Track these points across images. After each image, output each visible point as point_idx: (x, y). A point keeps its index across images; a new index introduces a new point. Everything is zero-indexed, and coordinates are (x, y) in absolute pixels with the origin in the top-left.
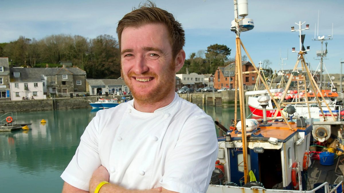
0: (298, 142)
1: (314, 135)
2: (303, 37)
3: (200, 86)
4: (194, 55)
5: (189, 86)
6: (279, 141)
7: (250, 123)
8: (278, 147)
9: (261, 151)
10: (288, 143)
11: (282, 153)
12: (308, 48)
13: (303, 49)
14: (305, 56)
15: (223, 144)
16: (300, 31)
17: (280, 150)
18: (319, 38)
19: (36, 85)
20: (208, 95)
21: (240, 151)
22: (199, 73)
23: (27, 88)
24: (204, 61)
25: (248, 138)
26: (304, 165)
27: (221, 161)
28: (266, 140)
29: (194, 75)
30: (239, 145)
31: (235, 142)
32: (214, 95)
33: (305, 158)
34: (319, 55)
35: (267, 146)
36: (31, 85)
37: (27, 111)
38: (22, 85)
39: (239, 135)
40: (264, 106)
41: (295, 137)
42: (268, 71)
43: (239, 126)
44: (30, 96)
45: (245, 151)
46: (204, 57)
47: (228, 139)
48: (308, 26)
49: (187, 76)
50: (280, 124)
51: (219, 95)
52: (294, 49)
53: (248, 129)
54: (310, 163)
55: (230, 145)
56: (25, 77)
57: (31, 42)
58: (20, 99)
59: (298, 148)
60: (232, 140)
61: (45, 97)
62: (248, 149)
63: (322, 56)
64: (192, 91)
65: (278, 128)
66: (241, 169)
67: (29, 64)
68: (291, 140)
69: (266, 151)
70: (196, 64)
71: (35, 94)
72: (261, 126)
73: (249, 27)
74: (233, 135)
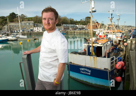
0: (108, 45)
1: (113, 43)
2: (112, 14)
3: (83, 28)
4: (81, 20)
5: (80, 28)
6: (102, 44)
7: (94, 39)
8: (101, 46)
9: (96, 47)
10: (104, 45)
11: (103, 47)
12: (113, 17)
13: (112, 18)
14: (112, 20)
15: (86, 44)
16: (111, 13)
17: (102, 47)
18: (118, 15)
19: (40, 28)
20: (85, 31)
21: (91, 46)
22: (83, 25)
23: (38, 29)
24: (84, 21)
25: (93, 43)
26: (109, 51)
27: (85, 49)
28: (98, 44)
29: (81, 25)
30: (90, 45)
31: (89, 44)
32: (87, 31)
33: (109, 49)
34: (117, 20)
35: (98, 45)
36: (39, 28)
37: (38, 35)
38: (36, 28)
39: (91, 42)
40: (99, 34)
41: (107, 43)
42: (103, 24)
43: (91, 39)
44: (38, 31)
45: (92, 46)
46: (84, 20)
47: (87, 43)
48: (113, 11)
49: (79, 25)
50: (103, 39)
51: (88, 31)
52: (109, 18)
53: (93, 40)
54: (111, 51)
55: (88, 45)
56: (37, 26)
57: (39, 17)
58: (36, 32)
59: (107, 46)
60: (89, 43)
61: (42, 31)
62: (93, 46)
63: (118, 20)
64: (80, 30)
65: (102, 40)
66: (91, 51)
67: (38, 22)
68: (106, 44)
69: (98, 47)
70: (82, 22)
71: (40, 30)
72: (98, 39)
73: (95, 11)
74: (89, 42)
